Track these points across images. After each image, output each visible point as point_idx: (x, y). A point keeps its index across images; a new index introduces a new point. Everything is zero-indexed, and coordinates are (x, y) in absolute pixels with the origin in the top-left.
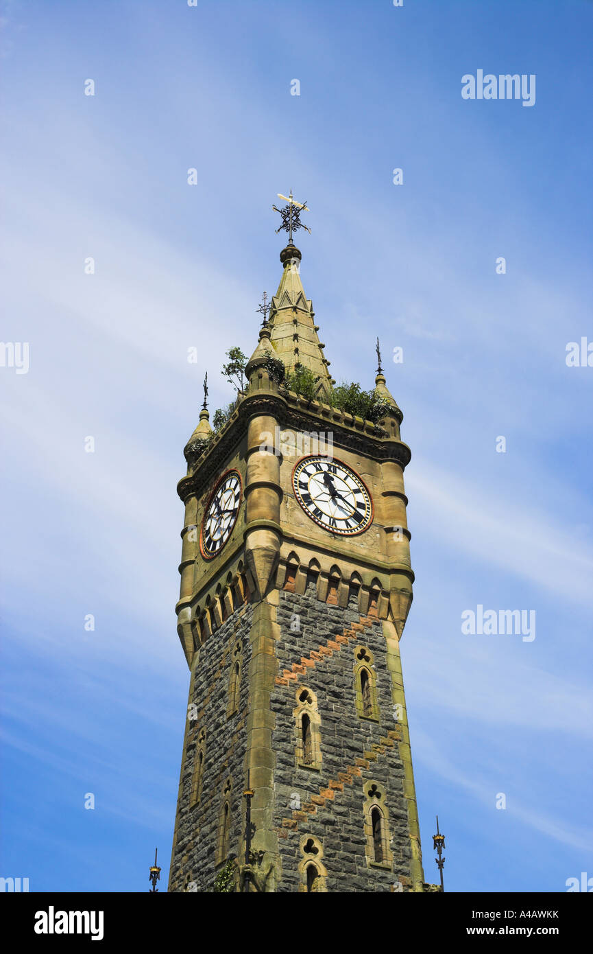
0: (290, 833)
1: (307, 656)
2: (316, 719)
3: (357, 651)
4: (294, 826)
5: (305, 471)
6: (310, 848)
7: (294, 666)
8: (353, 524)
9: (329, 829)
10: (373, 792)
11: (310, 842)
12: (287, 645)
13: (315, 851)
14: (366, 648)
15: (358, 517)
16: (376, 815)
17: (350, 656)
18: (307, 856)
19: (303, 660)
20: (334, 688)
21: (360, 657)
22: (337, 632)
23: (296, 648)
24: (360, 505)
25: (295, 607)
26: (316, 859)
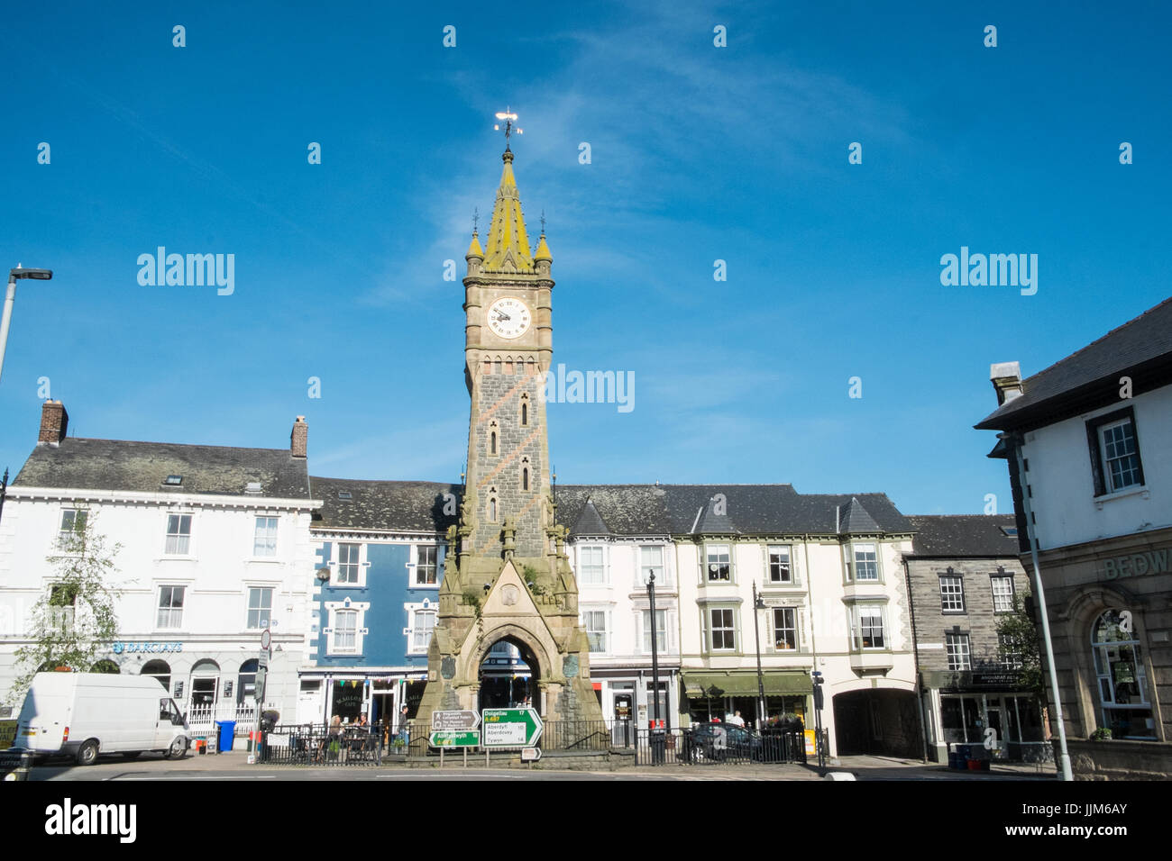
0: (483, 486)
2: (498, 434)
3: (521, 394)
4: (485, 483)
7: (488, 410)
9: (501, 481)
10: (525, 460)
11: (493, 489)
12: (485, 401)
13: (495, 491)
14: (526, 392)
16: (525, 470)
17: (517, 398)
18: (491, 494)
19: (493, 406)
20: (507, 416)
21: (522, 397)
22: (510, 388)
23: (489, 402)
25: (489, 381)
26: (495, 495)
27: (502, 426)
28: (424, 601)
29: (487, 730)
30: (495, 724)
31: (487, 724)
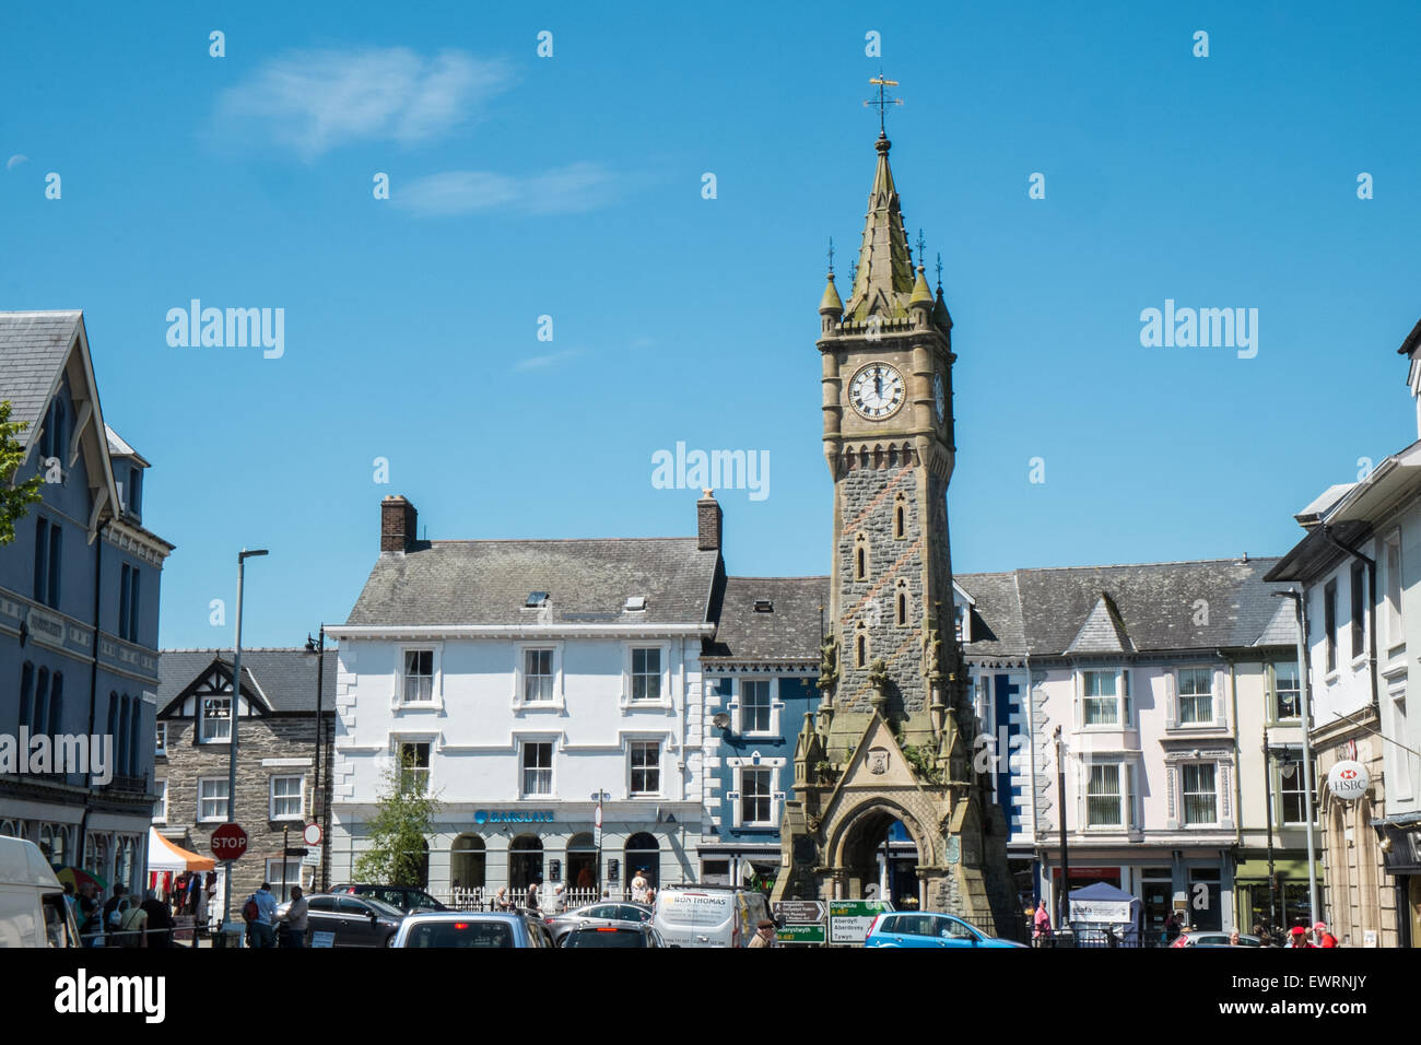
0: (849, 621)
1: (863, 511)
2: (868, 552)
3: (897, 495)
4: (851, 617)
5: (858, 382)
6: (861, 626)
7: (855, 520)
8: (892, 406)
10: (902, 584)
12: (850, 508)
13: (864, 627)
14: (902, 492)
15: (895, 401)
16: (902, 598)
17: (890, 501)
18: (859, 631)
19: (861, 515)
20: (879, 526)
21: (898, 499)
22: (882, 487)
23: (855, 508)
24: (898, 390)
25: (856, 480)
26: (864, 632)
27: (872, 540)
29: (834, 925)
30: (841, 918)
31: (834, 918)
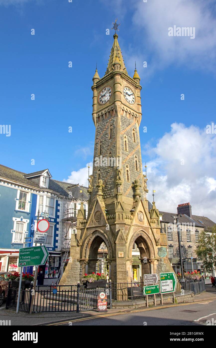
2: (127, 142)
4: (124, 163)
5: (125, 89)
6: (127, 167)
9: (130, 163)
10: (136, 157)
12: (122, 126)
13: (128, 167)
14: (134, 128)
15: (133, 101)
16: (136, 161)
17: (132, 130)
18: (127, 168)
19: (125, 129)
20: (129, 135)
22: (130, 124)
24: (133, 98)
25: (123, 118)
26: (128, 169)
27: (128, 139)
28: (21, 218)
29: (162, 284)
30: (164, 281)
31: (162, 281)
